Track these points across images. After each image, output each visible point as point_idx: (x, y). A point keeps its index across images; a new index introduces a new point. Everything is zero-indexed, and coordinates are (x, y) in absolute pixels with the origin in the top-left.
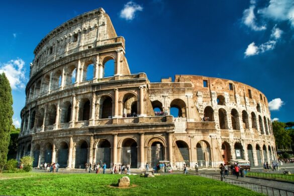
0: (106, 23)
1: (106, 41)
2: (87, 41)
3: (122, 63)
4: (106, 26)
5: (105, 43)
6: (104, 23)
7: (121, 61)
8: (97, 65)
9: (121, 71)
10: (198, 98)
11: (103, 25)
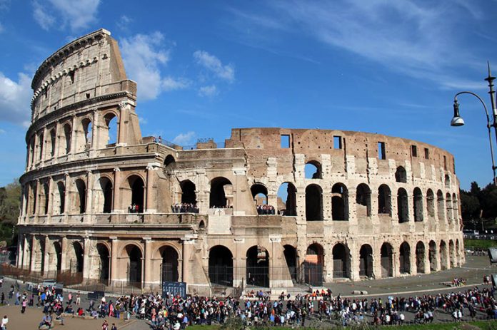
0: (108, 55)
1: (108, 86)
2: (84, 84)
3: (128, 125)
4: (109, 59)
5: (107, 90)
6: (105, 55)
7: (126, 122)
8: (95, 128)
9: (126, 138)
10: (268, 168)
11: (105, 58)
